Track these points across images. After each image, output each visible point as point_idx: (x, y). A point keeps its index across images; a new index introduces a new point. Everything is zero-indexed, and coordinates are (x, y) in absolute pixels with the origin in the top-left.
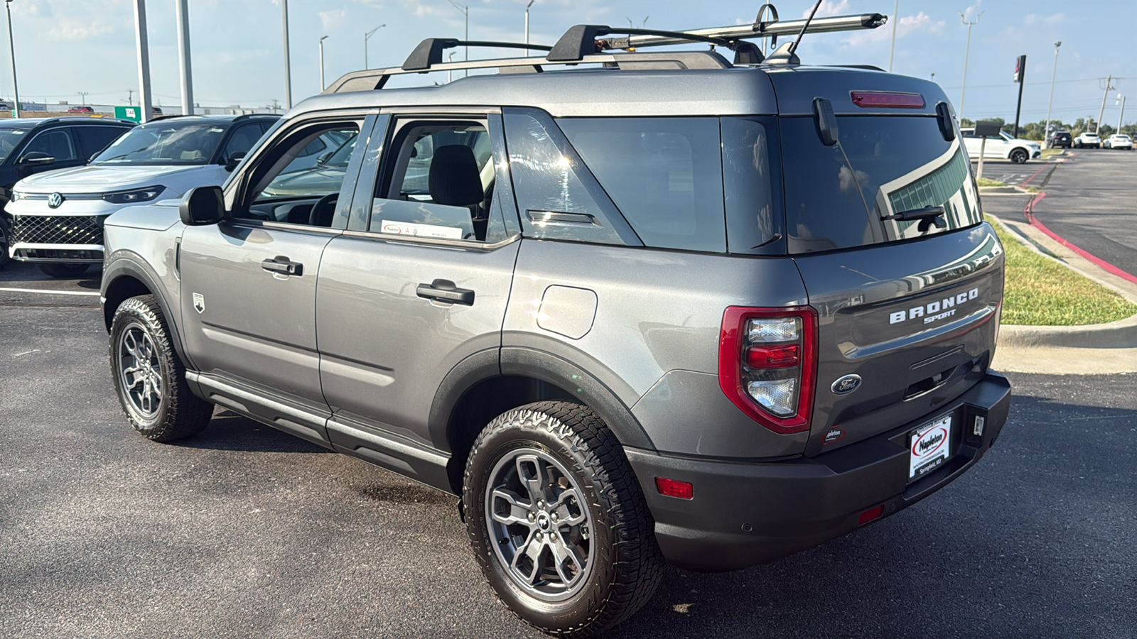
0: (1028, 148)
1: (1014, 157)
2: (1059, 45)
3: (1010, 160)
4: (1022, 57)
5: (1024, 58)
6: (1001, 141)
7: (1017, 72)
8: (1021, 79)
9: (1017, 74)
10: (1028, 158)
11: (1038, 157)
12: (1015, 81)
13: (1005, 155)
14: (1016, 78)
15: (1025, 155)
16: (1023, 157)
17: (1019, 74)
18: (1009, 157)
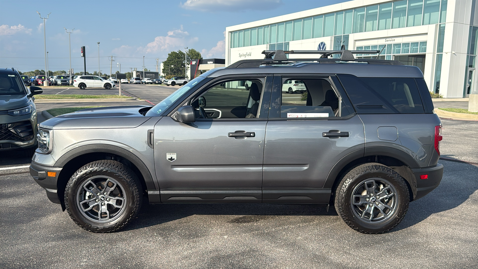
0: (111, 83)
1: (106, 87)
2: (99, 43)
3: (104, 88)
4: (83, 47)
5: (84, 47)
6: (100, 81)
7: (82, 53)
8: (84, 56)
9: (82, 54)
10: (111, 87)
11: (115, 87)
12: (82, 56)
13: (102, 86)
14: (82, 55)
15: (110, 86)
16: (109, 87)
17: (83, 54)
18: (104, 87)
